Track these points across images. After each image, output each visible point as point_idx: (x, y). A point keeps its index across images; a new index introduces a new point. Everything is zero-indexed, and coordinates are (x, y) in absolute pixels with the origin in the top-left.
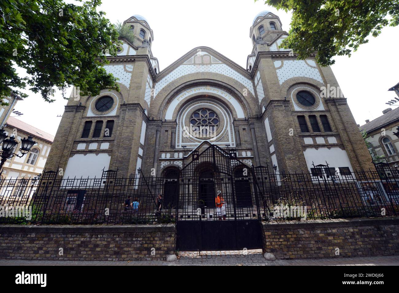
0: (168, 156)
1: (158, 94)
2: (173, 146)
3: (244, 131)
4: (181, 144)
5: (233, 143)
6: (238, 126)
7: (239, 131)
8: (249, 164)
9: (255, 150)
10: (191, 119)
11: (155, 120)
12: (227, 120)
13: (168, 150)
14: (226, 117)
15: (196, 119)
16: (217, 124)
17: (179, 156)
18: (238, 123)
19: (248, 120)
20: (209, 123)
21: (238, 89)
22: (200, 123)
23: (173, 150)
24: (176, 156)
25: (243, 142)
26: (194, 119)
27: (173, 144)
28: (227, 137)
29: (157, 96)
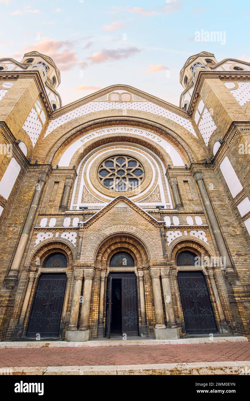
0: (53, 222)
1: (52, 132)
2: (63, 207)
3: (186, 185)
4: (79, 204)
5: (168, 204)
6: (175, 177)
7: (177, 185)
8: (201, 238)
9: (211, 213)
10: (100, 169)
11: (40, 165)
12: (156, 170)
13: (53, 213)
14: (155, 167)
15: (108, 169)
16: (141, 177)
17: (71, 222)
18: (174, 172)
19: (190, 169)
20: (128, 174)
21: (171, 128)
22: (114, 174)
23: (63, 213)
24: (67, 222)
25: (186, 202)
26: (105, 169)
27: (65, 204)
28: (158, 195)
29: (50, 134)
